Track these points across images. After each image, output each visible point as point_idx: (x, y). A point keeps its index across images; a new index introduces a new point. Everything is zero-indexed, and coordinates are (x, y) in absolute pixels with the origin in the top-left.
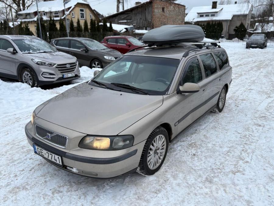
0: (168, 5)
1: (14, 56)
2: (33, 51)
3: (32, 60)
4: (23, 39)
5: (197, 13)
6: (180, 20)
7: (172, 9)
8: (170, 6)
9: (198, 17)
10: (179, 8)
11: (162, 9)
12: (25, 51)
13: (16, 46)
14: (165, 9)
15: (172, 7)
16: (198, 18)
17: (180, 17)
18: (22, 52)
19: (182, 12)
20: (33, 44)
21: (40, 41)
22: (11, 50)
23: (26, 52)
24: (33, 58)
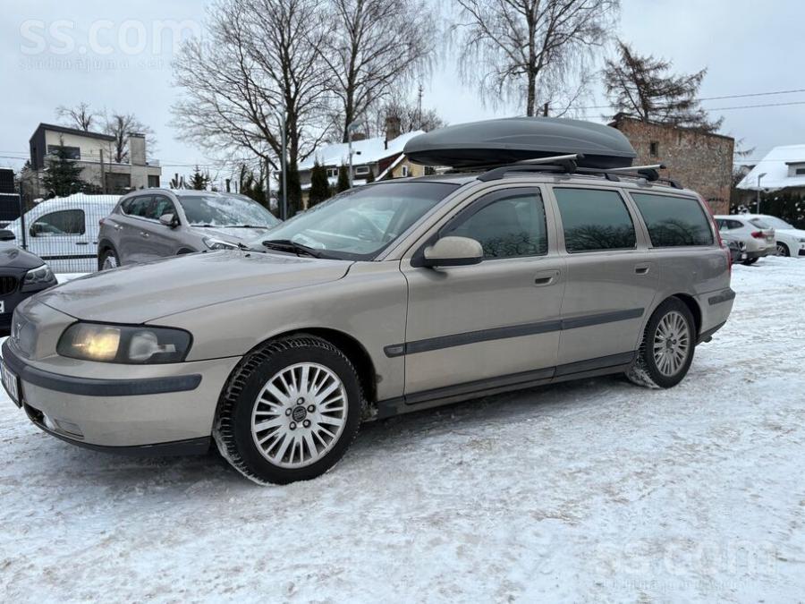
0: (670, 135)
1: (172, 234)
2: (216, 224)
3: (204, 240)
4: (205, 197)
5: (787, 164)
6: (713, 178)
7: (685, 146)
8: (678, 139)
9: (789, 176)
10: (709, 144)
11: (649, 145)
12: (197, 222)
13: (182, 210)
14: (661, 148)
15: (684, 141)
16: (790, 179)
17: (714, 170)
18: (190, 223)
19: (723, 156)
20: (226, 208)
21: (246, 204)
22: (168, 217)
23: (199, 224)
24: (208, 236)
